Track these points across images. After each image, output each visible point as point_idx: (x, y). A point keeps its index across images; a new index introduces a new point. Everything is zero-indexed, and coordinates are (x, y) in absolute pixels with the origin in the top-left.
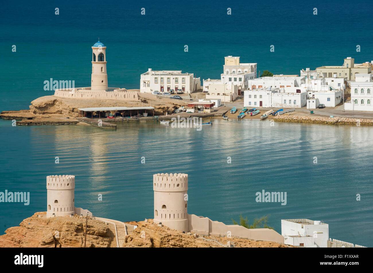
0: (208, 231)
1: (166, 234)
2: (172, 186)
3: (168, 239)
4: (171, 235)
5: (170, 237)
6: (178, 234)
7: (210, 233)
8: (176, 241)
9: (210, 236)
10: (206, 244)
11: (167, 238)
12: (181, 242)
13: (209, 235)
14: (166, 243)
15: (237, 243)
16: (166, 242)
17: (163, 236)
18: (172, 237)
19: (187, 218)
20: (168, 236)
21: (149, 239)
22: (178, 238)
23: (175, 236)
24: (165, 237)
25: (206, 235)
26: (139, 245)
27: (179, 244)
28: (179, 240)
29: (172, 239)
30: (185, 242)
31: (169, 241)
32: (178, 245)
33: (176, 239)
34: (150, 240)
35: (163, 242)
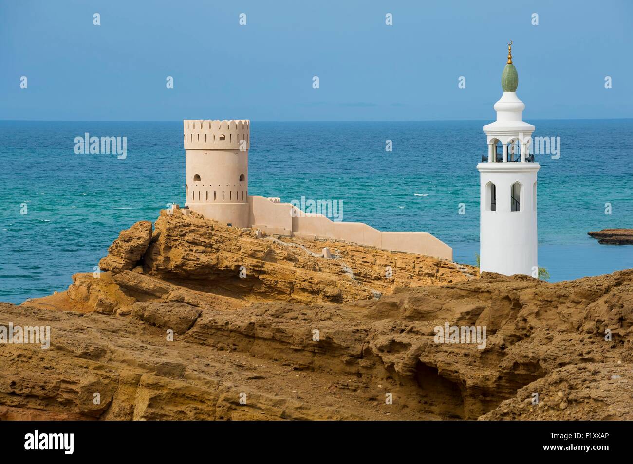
0: (290, 229)
1: (179, 223)
2: (210, 137)
3: (182, 231)
4: (189, 225)
5: (187, 228)
6: (205, 224)
7: (294, 233)
8: (199, 236)
9: (294, 239)
10: (260, 245)
11: (180, 229)
12: (210, 238)
13: (292, 236)
14: (177, 238)
15: (346, 253)
16: (179, 236)
17: (172, 226)
18: (192, 228)
19: (247, 202)
20: (184, 226)
21: (146, 230)
22: (203, 230)
23: (198, 226)
24: (176, 227)
25: (284, 236)
26: (126, 240)
27: (204, 242)
28: (205, 234)
29: (191, 231)
30: (218, 238)
31: (184, 235)
32: (201, 243)
33: (199, 233)
34: (148, 232)
35: (171, 236)
